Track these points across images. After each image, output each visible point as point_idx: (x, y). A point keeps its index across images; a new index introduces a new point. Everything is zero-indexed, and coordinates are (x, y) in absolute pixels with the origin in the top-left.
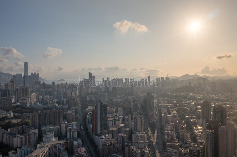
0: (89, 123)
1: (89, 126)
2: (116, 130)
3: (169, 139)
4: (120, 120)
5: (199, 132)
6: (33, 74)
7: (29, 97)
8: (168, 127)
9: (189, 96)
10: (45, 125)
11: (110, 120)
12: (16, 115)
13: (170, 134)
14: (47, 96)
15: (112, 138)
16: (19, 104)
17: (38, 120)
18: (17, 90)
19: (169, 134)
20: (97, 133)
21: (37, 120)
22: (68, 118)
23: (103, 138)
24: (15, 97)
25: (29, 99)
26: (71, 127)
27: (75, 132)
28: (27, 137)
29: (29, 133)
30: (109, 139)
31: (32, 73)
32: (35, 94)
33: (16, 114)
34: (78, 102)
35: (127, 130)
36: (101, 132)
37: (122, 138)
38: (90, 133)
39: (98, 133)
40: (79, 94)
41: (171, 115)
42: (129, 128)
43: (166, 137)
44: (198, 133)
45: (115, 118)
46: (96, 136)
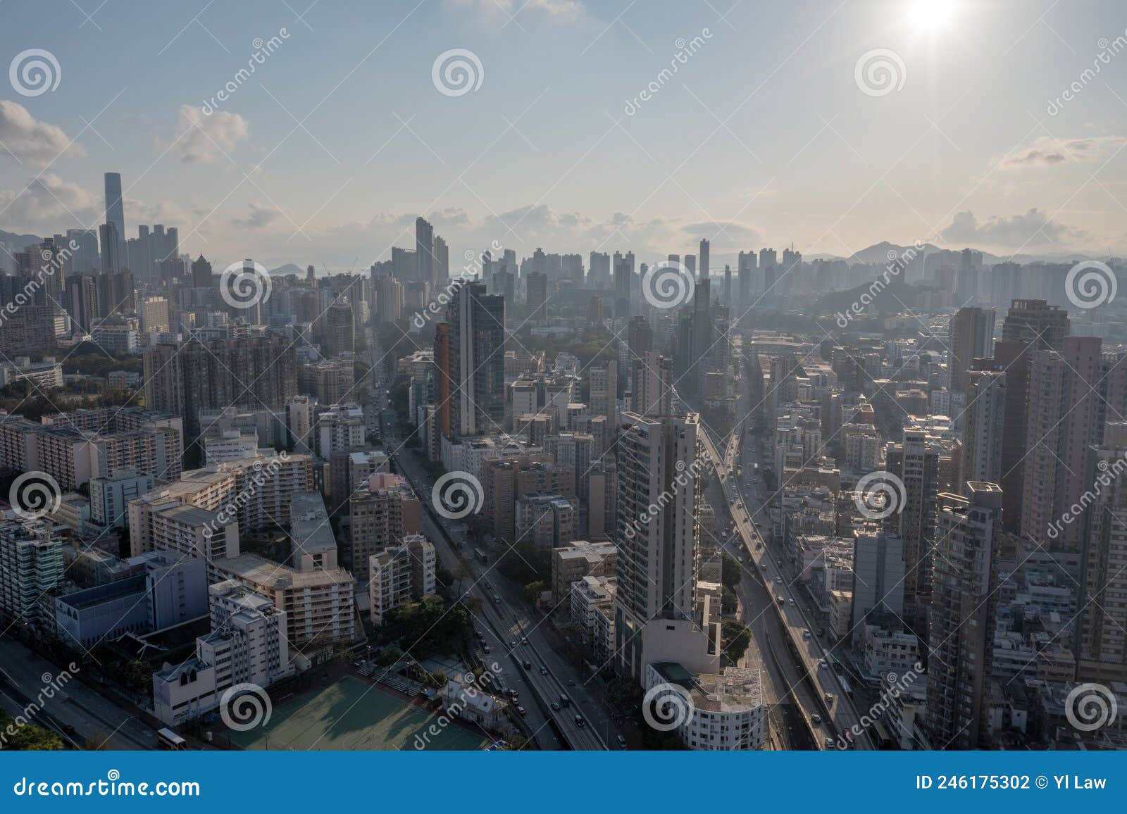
0: (418, 402)
1: (421, 413)
2: (548, 421)
3: (794, 454)
4: (566, 390)
5: (933, 433)
6: (151, 230)
7: (133, 315)
8: (789, 413)
9: (890, 324)
10: (214, 405)
11: (518, 389)
12: (76, 380)
13: (798, 438)
14: (218, 314)
15: (528, 445)
16: (87, 337)
17: (179, 384)
18: (75, 279)
19: (794, 437)
20: (460, 434)
21: (175, 380)
22: (321, 389)
23: (485, 446)
24: (71, 313)
25: (136, 321)
26: (333, 411)
27: (354, 426)
28: (131, 444)
29: (141, 430)
30: (514, 447)
31: (143, 229)
32: (161, 299)
33: (78, 377)
34: (369, 342)
35: (601, 420)
36: (477, 426)
37: (577, 446)
38: (427, 442)
39: (464, 430)
40: (372, 313)
41: (807, 377)
42: (606, 414)
43: (781, 448)
44: (930, 436)
45: (542, 380)
46: (455, 442)
